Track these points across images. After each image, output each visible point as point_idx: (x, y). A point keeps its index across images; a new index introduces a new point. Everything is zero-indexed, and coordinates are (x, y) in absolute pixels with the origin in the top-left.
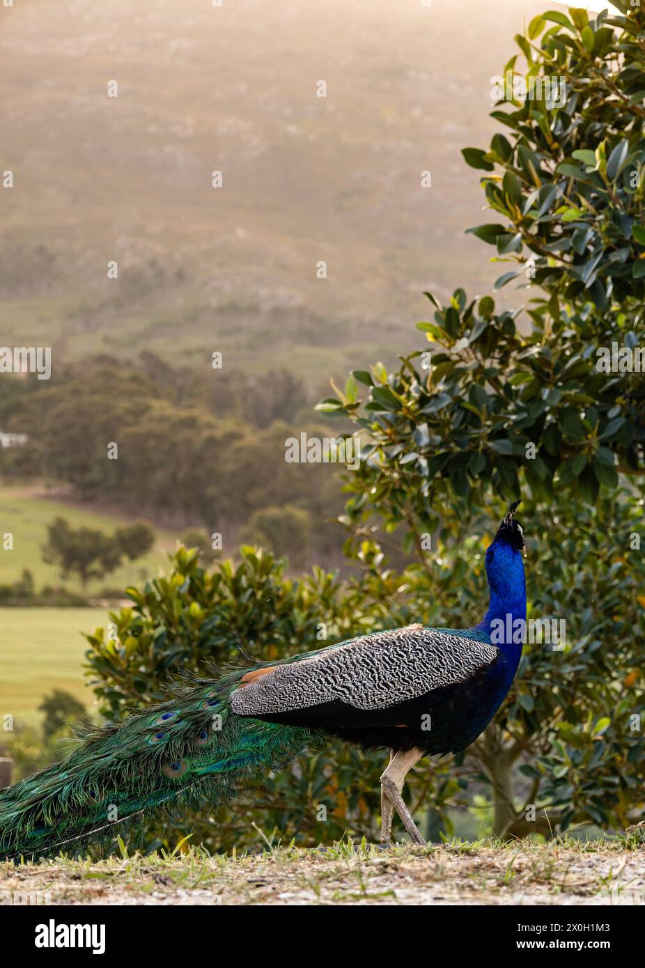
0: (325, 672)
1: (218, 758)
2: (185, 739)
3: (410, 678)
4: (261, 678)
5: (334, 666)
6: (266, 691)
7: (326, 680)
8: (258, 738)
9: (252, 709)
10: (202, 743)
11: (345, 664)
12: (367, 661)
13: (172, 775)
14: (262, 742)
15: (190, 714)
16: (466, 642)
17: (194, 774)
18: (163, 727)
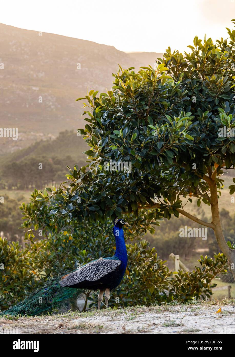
0: (81, 274)
1: (60, 297)
2: (52, 294)
3: (102, 272)
4: (66, 277)
5: (83, 272)
6: (68, 280)
7: (82, 275)
8: (69, 291)
9: (65, 285)
10: (56, 294)
11: (86, 271)
12: (91, 269)
13: (50, 303)
14: (70, 292)
15: (52, 288)
16: (113, 261)
17: (56, 302)
18: (46, 292)
